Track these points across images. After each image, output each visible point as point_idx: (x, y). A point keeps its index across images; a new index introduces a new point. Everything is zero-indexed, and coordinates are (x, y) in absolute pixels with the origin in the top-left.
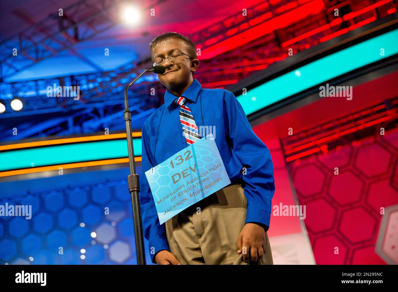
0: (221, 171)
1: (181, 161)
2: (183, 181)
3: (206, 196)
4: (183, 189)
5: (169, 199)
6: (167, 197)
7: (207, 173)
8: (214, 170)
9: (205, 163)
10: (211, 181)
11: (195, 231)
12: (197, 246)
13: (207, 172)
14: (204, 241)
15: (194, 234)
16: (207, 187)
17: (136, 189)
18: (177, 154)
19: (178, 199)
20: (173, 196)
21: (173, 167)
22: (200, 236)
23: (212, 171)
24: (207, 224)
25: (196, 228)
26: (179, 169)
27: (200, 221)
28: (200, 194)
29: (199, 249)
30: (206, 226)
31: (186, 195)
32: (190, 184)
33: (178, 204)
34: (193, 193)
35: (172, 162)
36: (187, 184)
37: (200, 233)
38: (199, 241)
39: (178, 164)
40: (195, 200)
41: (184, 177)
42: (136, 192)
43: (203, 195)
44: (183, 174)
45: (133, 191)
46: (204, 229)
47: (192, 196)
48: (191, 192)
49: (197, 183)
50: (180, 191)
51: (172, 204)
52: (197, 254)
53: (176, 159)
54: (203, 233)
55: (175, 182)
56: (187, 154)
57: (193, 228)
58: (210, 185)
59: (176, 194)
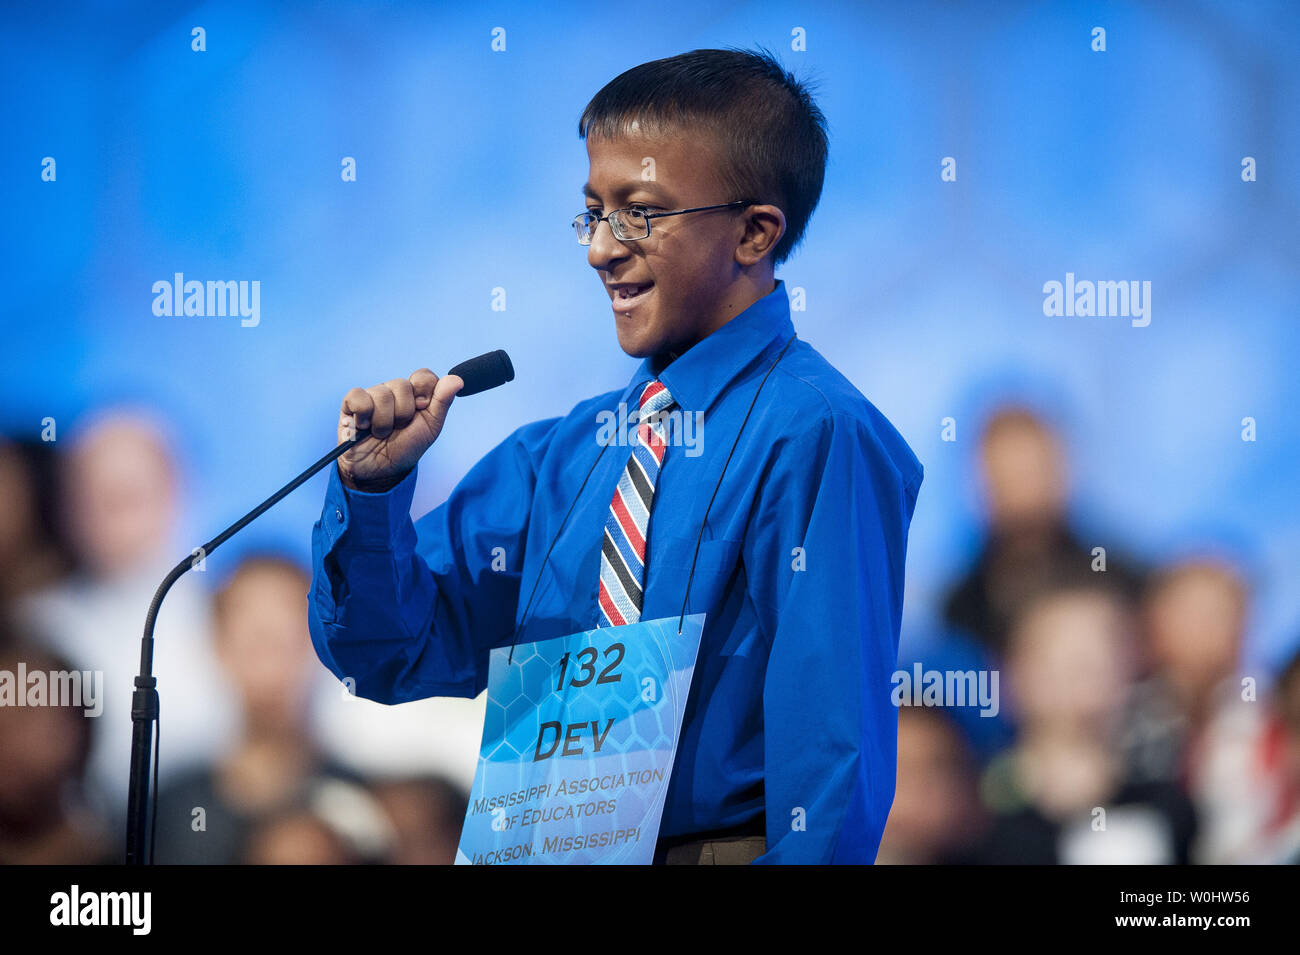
7: (618, 783)
8: (639, 782)
32: (565, 793)
36: (559, 790)
47: (546, 851)
49: (581, 806)
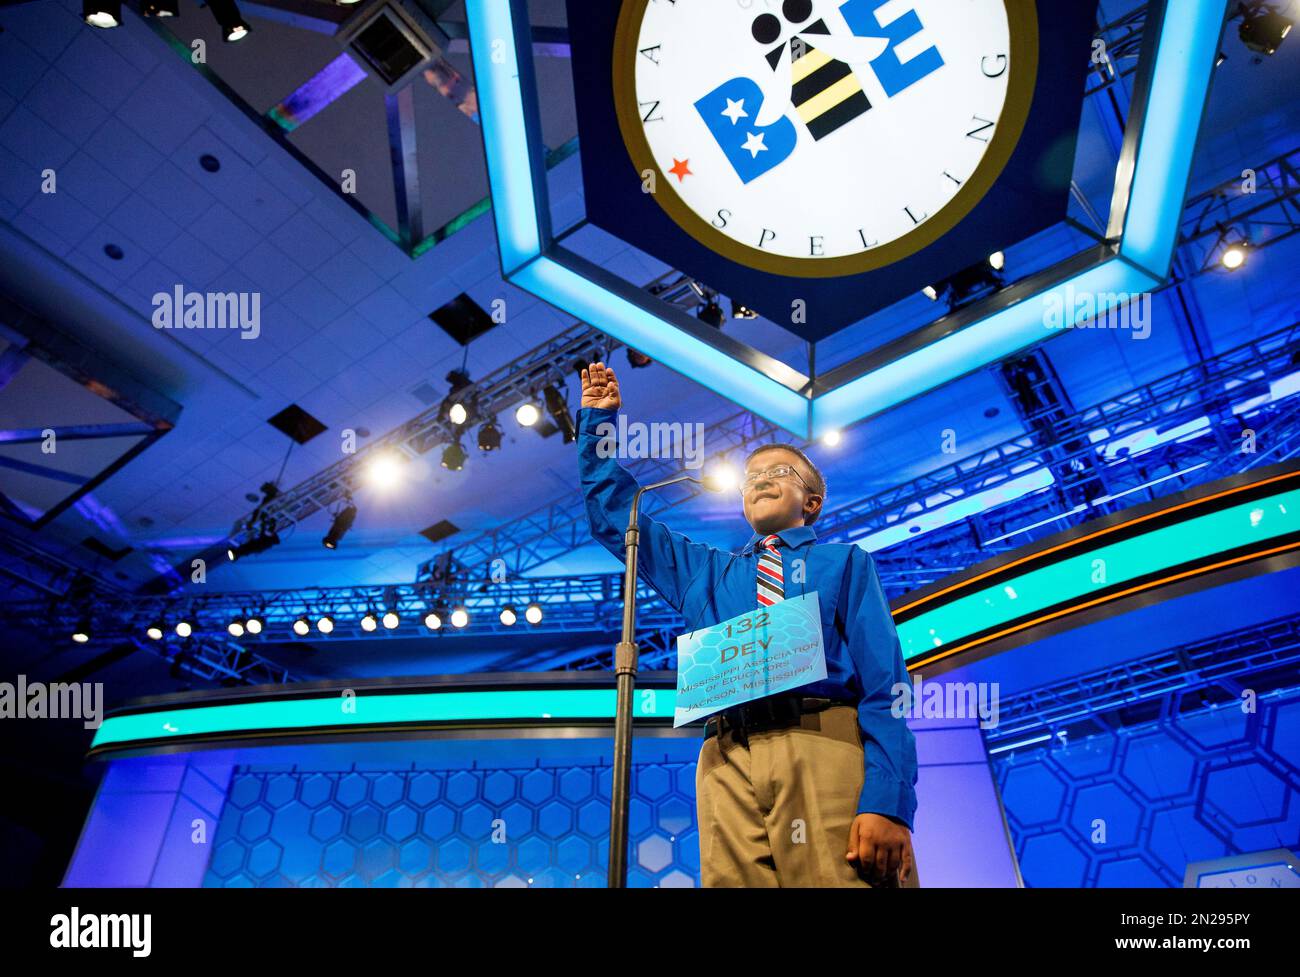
0: (814, 654)
1: (747, 627)
2: (740, 661)
3: (772, 692)
4: (736, 673)
5: (704, 687)
6: (702, 683)
9: (789, 637)
10: (791, 667)
11: (758, 801)
12: (760, 832)
13: (789, 653)
14: (774, 823)
15: (754, 805)
16: (779, 678)
17: (627, 671)
18: (743, 616)
19: (719, 690)
20: (712, 683)
21: (730, 635)
22: (767, 811)
23: (798, 653)
24: (781, 787)
25: (758, 795)
26: (739, 640)
27: (766, 780)
28: (763, 687)
29: (764, 838)
30: (779, 792)
31: (737, 685)
33: (717, 697)
34: (752, 684)
35: (729, 628)
37: (767, 806)
38: (765, 822)
39: (739, 632)
40: (751, 695)
41: (744, 654)
42: (627, 676)
43: (767, 689)
44: (744, 649)
45: (621, 674)
46: (774, 796)
48: (747, 681)
50: (728, 676)
51: (707, 696)
52: (763, 850)
53: (739, 624)
54: (773, 806)
55: (723, 661)
56: (761, 619)
57: (753, 794)
58: (787, 675)
59: (720, 680)
